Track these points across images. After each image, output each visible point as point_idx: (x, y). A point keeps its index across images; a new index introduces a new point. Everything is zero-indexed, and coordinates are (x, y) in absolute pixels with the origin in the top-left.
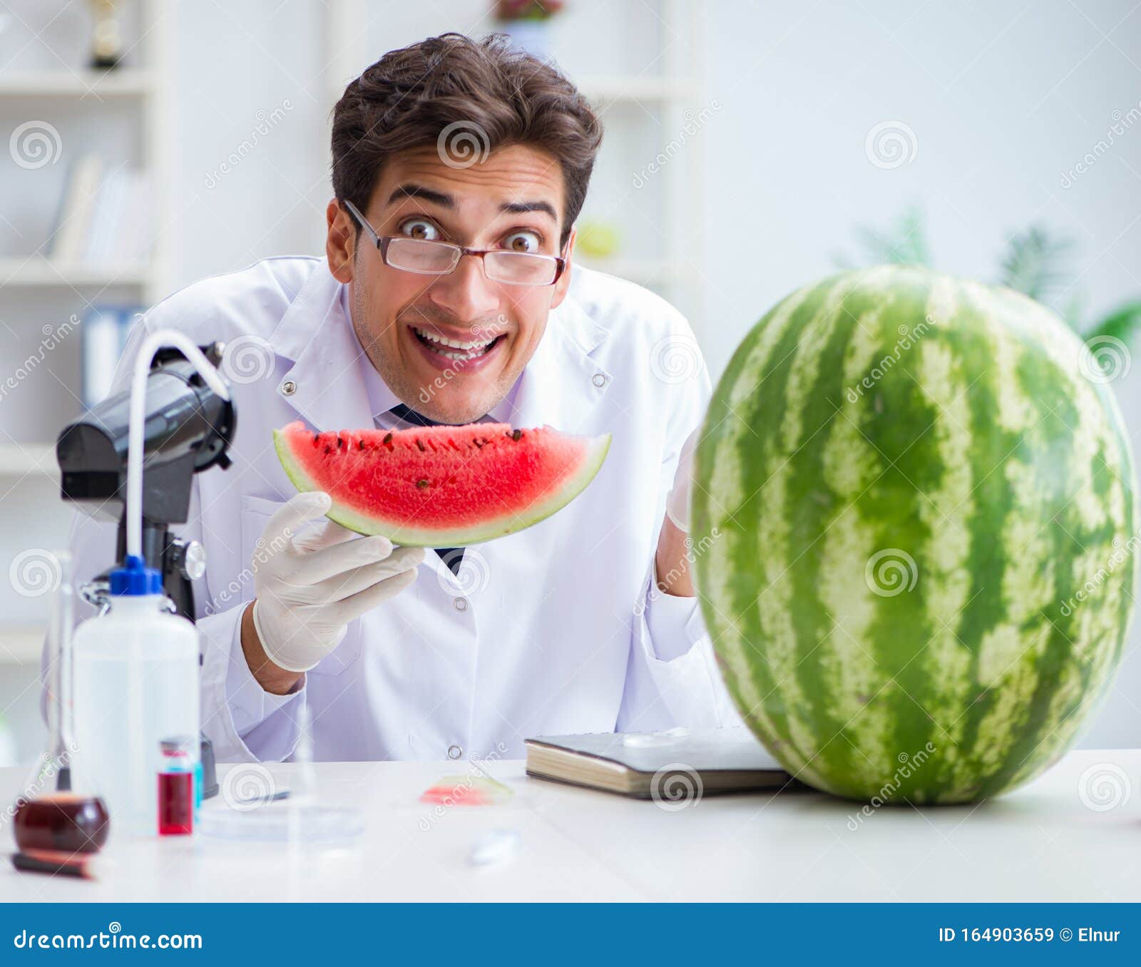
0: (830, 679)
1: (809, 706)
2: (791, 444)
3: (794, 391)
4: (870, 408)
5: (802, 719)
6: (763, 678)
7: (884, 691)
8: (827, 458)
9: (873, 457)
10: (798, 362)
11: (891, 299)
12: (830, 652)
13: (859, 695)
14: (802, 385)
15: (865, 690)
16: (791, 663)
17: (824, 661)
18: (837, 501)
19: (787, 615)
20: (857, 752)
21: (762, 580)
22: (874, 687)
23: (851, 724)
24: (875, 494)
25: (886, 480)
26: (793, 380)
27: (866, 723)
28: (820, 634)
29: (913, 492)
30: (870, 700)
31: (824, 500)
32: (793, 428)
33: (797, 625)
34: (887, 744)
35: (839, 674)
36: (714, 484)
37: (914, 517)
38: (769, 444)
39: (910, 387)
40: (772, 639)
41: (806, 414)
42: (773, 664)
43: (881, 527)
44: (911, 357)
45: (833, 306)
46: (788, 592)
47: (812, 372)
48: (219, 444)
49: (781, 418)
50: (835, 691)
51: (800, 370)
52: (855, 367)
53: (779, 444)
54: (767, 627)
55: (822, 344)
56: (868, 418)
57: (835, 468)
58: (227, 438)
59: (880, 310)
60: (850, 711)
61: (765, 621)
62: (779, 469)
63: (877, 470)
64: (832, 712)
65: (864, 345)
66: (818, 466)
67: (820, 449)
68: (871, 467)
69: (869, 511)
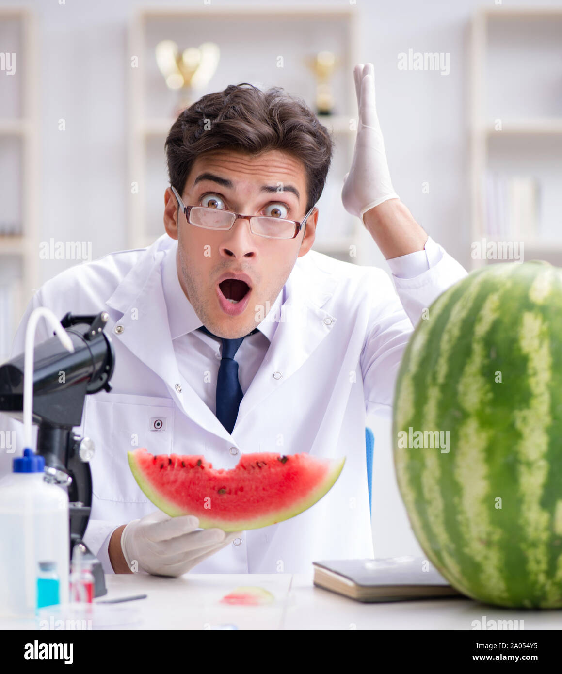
0: (463, 529)
1: (452, 546)
2: (441, 379)
3: (445, 345)
4: (488, 356)
5: (451, 555)
6: (427, 528)
7: (497, 537)
8: (461, 388)
9: (488, 387)
10: (449, 326)
11: (509, 285)
12: (462, 512)
13: (480, 540)
14: (450, 341)
15: (484, 536)
16: (441, 519)
17: (460, 518)
18: (465, 416)
19: (437, 488)
20: (483, 577)
21: (423, 465)
22: (489, 534)
23: (478, 558)
24: (488, 410)
25: (494, 403)
26: (445, 337)
27: (486, 558)
28: (456, 500)
29: (512, 408)
30: (488, 543)
31: (457, 414)
32: (442, 368)
33: (444, 495)
34: (501, 571)
35: (468, 526)
36: (401, 403)
37: (512, 426)
38: (429, 379)
39: (513, 342)
40: (429, 503)
41: (451, 360)
42: (432, 519)
43: (492, 432)
44: (516, 322)
45: (473, 290)
46: (437, 473)
47: (456, 332)
48: (105, 376)
49: (436, 362)
50: (467, 536)
51: (450, 331)
52: (481, 329)
53: (434, 378)
54: (427, 495)
55: (464, 314)
56: (486, 362)
57: (465, 394)
58: (110, 373)
59: (501, 291)
60: (476, 549)
61: (426, 490)
62: (434, 394)
63: (490, 395)
64: (466, 550)
65: (489, 315)
66: (455, 393)
67: (457, 382)
68: (486, 393)
69: (485, 422)
